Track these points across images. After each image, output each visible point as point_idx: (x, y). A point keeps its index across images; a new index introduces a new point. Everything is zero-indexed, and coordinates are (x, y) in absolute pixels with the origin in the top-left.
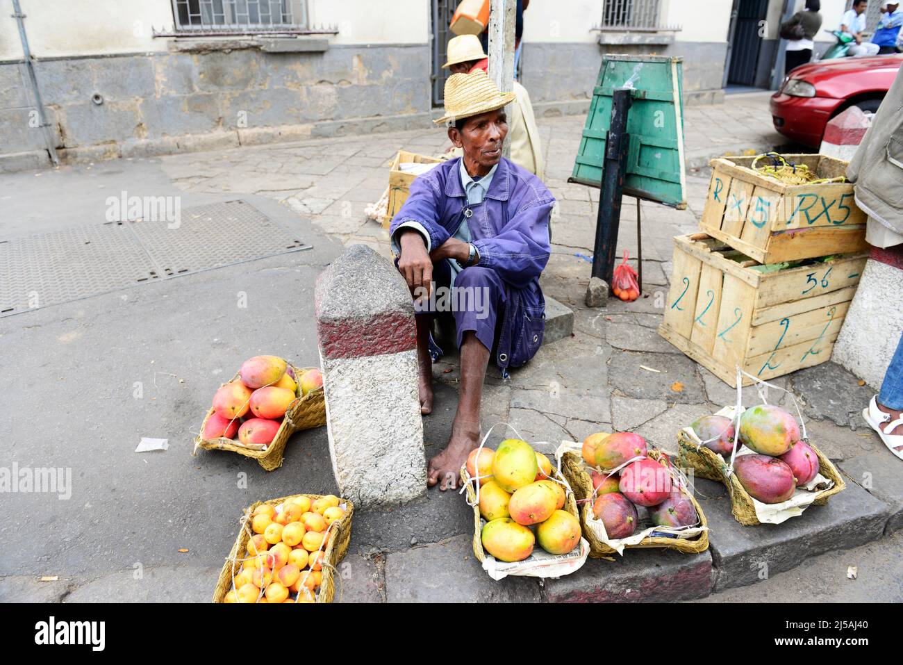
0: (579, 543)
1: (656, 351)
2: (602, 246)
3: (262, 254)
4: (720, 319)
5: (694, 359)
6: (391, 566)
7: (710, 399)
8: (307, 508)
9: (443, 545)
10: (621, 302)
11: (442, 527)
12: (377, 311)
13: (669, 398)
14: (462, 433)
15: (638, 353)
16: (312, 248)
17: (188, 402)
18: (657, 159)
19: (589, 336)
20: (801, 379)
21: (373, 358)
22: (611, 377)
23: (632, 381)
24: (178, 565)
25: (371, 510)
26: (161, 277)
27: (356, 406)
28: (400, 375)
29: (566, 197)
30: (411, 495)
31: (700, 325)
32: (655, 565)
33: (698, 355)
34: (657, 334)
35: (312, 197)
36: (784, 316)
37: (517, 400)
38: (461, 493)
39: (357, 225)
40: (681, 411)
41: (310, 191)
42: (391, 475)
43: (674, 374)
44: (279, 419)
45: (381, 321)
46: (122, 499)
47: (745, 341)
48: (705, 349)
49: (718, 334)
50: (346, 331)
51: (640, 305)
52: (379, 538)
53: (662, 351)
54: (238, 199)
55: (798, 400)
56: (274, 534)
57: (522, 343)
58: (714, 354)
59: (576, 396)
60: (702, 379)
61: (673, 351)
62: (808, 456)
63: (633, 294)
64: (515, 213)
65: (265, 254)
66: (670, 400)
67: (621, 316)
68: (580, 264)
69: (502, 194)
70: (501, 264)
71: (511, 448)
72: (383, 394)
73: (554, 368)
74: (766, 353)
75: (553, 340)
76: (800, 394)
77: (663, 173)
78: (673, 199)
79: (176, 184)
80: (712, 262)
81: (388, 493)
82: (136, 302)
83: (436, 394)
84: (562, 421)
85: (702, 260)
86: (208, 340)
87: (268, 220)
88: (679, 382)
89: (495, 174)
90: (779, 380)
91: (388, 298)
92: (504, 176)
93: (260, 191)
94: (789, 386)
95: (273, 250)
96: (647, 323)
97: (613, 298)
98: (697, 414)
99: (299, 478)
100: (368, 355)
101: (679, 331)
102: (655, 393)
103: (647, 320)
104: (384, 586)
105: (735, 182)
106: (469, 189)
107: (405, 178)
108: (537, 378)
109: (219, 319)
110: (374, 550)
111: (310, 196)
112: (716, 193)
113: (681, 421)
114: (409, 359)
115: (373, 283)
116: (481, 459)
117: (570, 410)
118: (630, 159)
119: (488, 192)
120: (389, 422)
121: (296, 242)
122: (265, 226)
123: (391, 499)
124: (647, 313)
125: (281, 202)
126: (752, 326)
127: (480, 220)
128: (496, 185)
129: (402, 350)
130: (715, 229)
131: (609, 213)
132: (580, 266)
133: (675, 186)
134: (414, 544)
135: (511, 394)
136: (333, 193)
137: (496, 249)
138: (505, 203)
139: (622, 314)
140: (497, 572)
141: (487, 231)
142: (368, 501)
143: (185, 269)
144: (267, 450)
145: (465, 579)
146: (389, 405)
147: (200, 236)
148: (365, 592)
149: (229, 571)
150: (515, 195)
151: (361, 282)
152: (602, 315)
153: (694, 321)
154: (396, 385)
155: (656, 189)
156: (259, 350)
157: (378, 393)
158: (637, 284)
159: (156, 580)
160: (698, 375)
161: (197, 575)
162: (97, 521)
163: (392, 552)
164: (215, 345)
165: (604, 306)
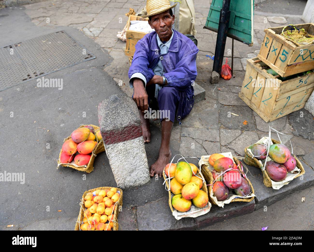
0: (208, 204)
1: (238, 105)
2: (217, 58)
3: (75, 62)
4: (263, 95)
5: (252, 109)
6: (139, 212)
7: (258, 128)
8: (105, 195)
9: (158, 202)
10: (224, 80)
11: (157, 195)
12: (125, 126)
13: (242, 128)
14: (163, 155)
15: (230, 106)
16: (96, 58)
17: (52, 141)
18: (242, 23)
19: (211, 99)
20: (292, 117)
21: (125, 142)
22: (220, 119)
23: (228, 121)
24: (58, 217)
25: (129, 189)
26: (32, 78)
27: (120, 158)
28: (137, 146)
29: (202, 23)
30: (144, 183)
31: (255, 96)
32: (235, 206)
33: (254, 107)
34: (238, 96)
35: (94, 27)
36: (289, 96)
37: (183, 133)
38: (163, 184)
39: (114, 43)
40: (246, 135)
41: (92, 23)
42: (136, 178)
43: (244, 117)
44: (90, 154)
45: (127, 129)
46: (32, 189)
47: (272, 106)
48: (257, 105)
49: (262, 101)
50: (113, 134)
51: (232, 82)
52: (134, 201)
53: (240, 105)
54: (61, 30)
55: (290, 127)
56: (93, 210)
57: (186, 109)
58: (260, 108)
59: (206, 130)
60: (255, 118)
61: (244, 105)
62: (293, 162)
63: (229, 77)
64: (182, 58)
65: (76, 63)
66: (242, 129)
67: (224, 88)
68: (208, 60)
69: (176, 49)
70: (177, 85)
71: (182, 168)
72: (131, 153)
73: (198, 115)
74: (280, 109)
75: (197, 102)
76: (291, 124)
77: (244, 30)
78: (247, 41)
79: (33, 21)
80: (262, 73)
81: (136, 183)
82: (23, 91)
83: (152, 132)
84: (201, 142)
85: (258, 71)
86: (57, 109)
87: (76, 43)
88: (246, 120)
89: (172, 40)
90: (284, 118)
91: (129, 119)
92: (176, 40)
93: (70, 24)
94: (287, 120)
95: (79, 60)
96: (234, 91)
97: (221, 79)
98: (252, 136)
99: (100, 175)
100: (123, 141)
101: (247, 96)
102: (237, 126)
103: (234, 89)
104: (136, 220)
105: (274, 41)
106: (161, 47)
107: (133, 34)
108: (191, 121)
109: (60, 98)
110: (132, 206)
111: (93, 26)
112: (266, 44)
113: (246, 139)
114: (140, 140)
115: (122, 113)
116: (170, 169)
117: (204, 137)
118: (230, 22)
119: (169, 49)
120: (134, 161)
121: (89, 55)
122: (75, 46)
123: (137, 185)
124: (234, 86)
125: (80, 30)
126: (276, 101)
127: (167, 61)
128: (173, 45)
129: (137, 137)
130: (264, 59)
131: (221, 45)
132: (208, 61)
133: (249, 36)
134: (146, 203)
135: (181, 129)
136: (102, 24)
137: (174, 78)
138: (177, 53)
139: (225, 87)
140: (178, 216)
141: (170, 66)
142: (128, 187)
143: (42, 72)
144: (87, 167)
145: (166, 217)
146: (133, 156)
147: (47, 53)
148: (130, 224)
149: (78, 226)
150: (182, 49)
151: (117, 113)
152: (216, 88)
153: (253, 94)
154: (136, 149)
155: (241, 36)
156: (79, 113)
157: (128, 153)
158: (231, 72)
159: (51, 225)
160: (253, 116)
161: (66, 221)
162: (24, 200)
163: (139, 206)
164: (59, 111)
165: (217, 83)
